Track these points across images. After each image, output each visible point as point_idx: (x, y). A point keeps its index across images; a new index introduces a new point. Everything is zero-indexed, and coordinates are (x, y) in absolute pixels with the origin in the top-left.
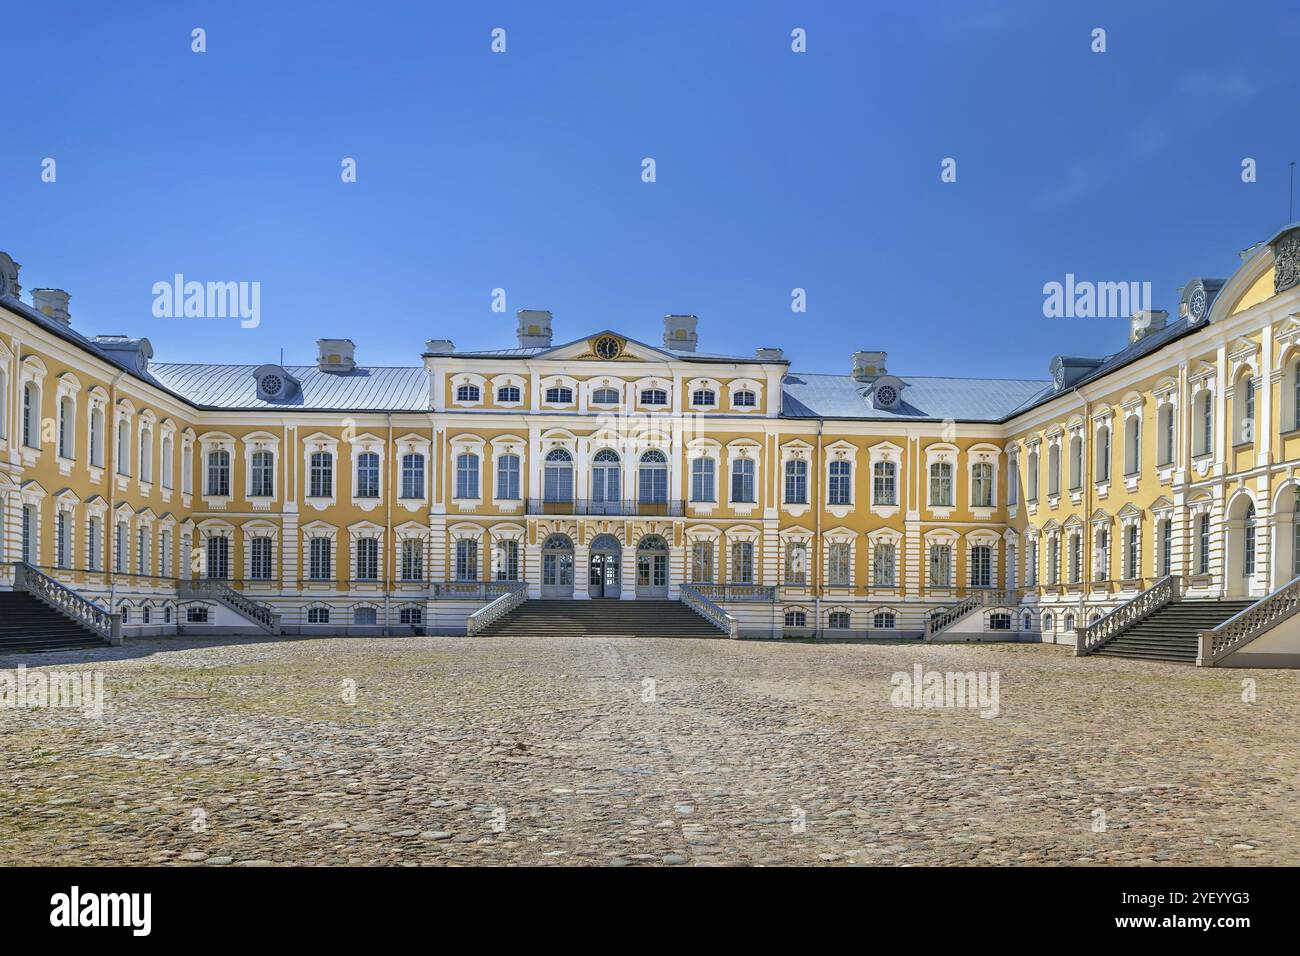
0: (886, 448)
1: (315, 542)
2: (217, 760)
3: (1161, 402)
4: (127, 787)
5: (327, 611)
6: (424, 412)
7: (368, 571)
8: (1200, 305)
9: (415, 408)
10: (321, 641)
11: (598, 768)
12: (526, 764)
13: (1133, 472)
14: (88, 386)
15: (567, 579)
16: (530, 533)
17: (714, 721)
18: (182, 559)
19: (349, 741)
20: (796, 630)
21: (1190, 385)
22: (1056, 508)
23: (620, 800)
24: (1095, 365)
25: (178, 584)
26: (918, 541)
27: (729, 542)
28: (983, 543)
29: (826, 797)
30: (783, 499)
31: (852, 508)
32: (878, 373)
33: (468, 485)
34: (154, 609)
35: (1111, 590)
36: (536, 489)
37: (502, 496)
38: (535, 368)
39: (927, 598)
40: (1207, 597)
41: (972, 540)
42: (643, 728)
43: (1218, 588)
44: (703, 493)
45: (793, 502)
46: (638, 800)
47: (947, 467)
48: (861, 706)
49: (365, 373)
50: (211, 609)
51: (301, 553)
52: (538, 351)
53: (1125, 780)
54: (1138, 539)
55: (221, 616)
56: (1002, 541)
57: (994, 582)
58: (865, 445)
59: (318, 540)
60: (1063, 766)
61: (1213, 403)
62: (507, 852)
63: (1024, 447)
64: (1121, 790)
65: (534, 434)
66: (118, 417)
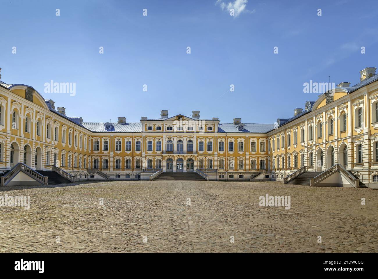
0: (241, 139)
1: (117, 160)
2: (89, 208)
3: (301, 128)
4: (69, 214)
5: (120, 175)
6: (141, 132)
7: (128, 166)
8: (309, 107)
9: (138, 132)
10: (118, 182)
11: (173, 209)
12: (157, 208)
13: (296, 143)
14: (69, 128)
15: (172, 168)
16: (163, 158)
17: (201, 199)
18: (89, 164)
19: (119, 203)
20: (222, 179)
21: (308, 125)
22: (279, 152)
23: (176, 216)
24: (287, 120)
25: (88, 169)
26: (248, 159)
27: (207, 160)
28: (263, 159)
29: (222, 216)
30: (219, 150)
31: (234, 152)
32: (239, 123)
33: (150, 148)
34: (82, 175)
35: (291, 170)
36: (165, 149)
37: (157, 150)
38: (164, 123)
39: (251, 172)
40: (313, 171)
41: (260, 159)
42: (184, 200)
43: (315, 169)
44: (201, 149)
45: (221, 151)
46: (180, 216)
47: (255, 143)
48: (234, 195)
49: (128, 124)
50: (95, 175)
51: (114, 163)
52: (165, 119)
53: (290, 211)
54: (297, 158)
55: (97, 176)
56: (267, 159)
57: (265, 168)
58: (236, 138)
59: (118, 160)
60: (276, 208)
61: (313, 129)
62: (149, 228)
63: (271, 139)
64: (289, 214)
65: (164, 137)
66: (75, 134)
